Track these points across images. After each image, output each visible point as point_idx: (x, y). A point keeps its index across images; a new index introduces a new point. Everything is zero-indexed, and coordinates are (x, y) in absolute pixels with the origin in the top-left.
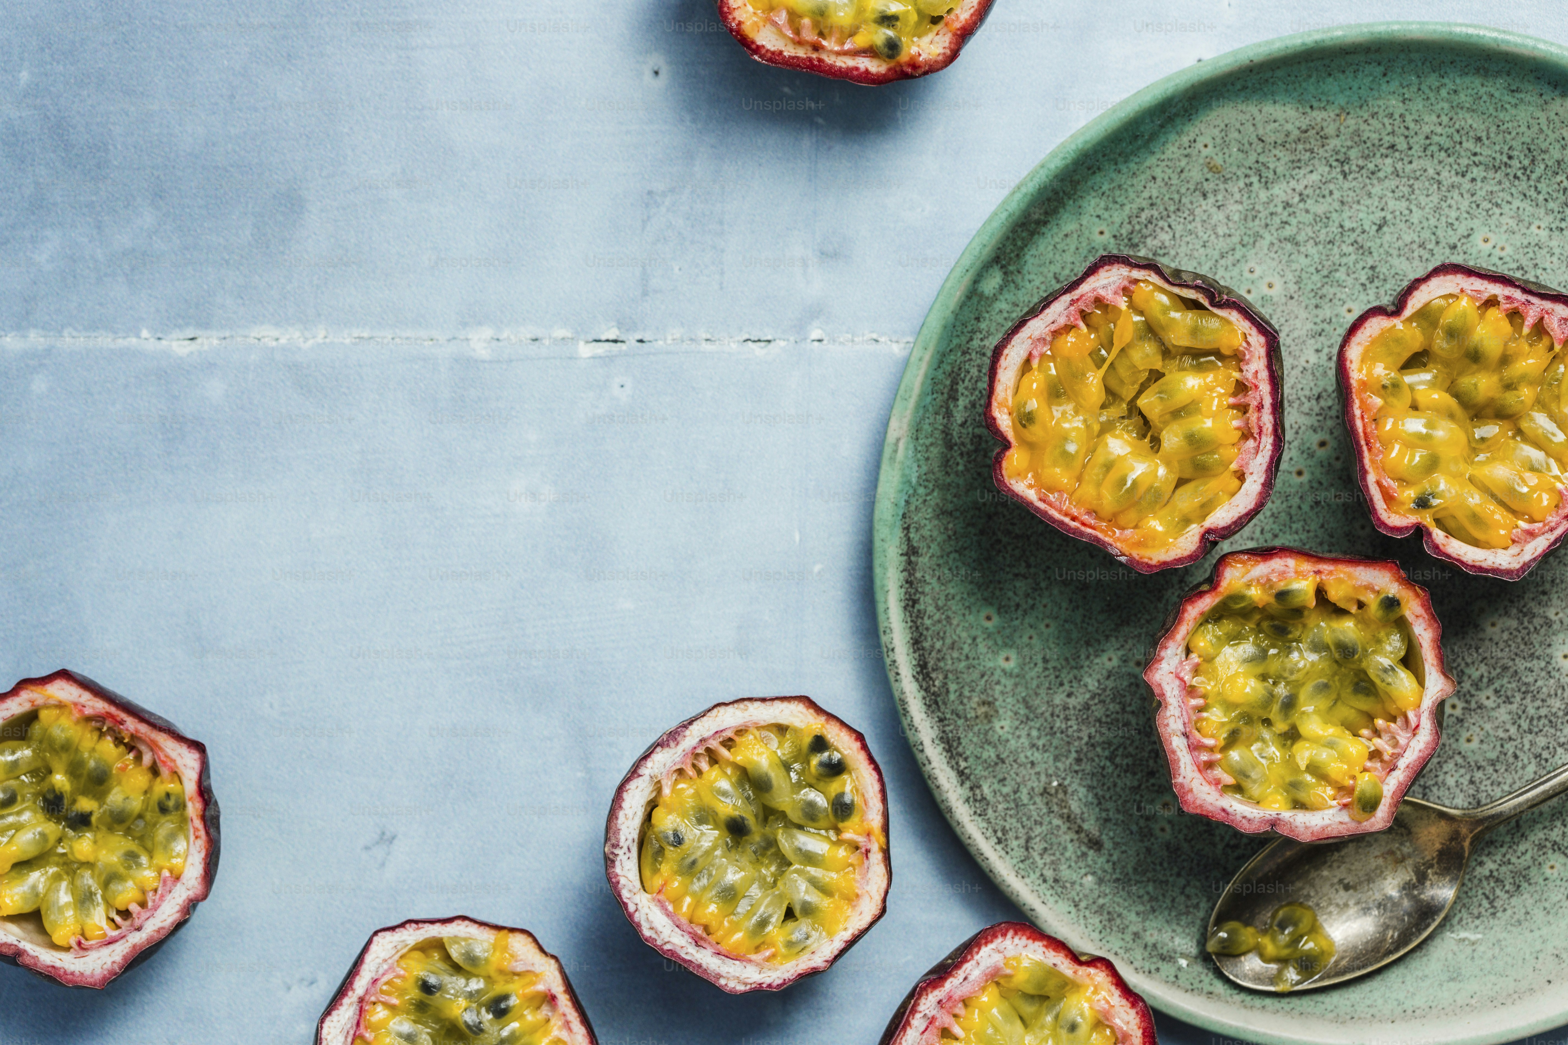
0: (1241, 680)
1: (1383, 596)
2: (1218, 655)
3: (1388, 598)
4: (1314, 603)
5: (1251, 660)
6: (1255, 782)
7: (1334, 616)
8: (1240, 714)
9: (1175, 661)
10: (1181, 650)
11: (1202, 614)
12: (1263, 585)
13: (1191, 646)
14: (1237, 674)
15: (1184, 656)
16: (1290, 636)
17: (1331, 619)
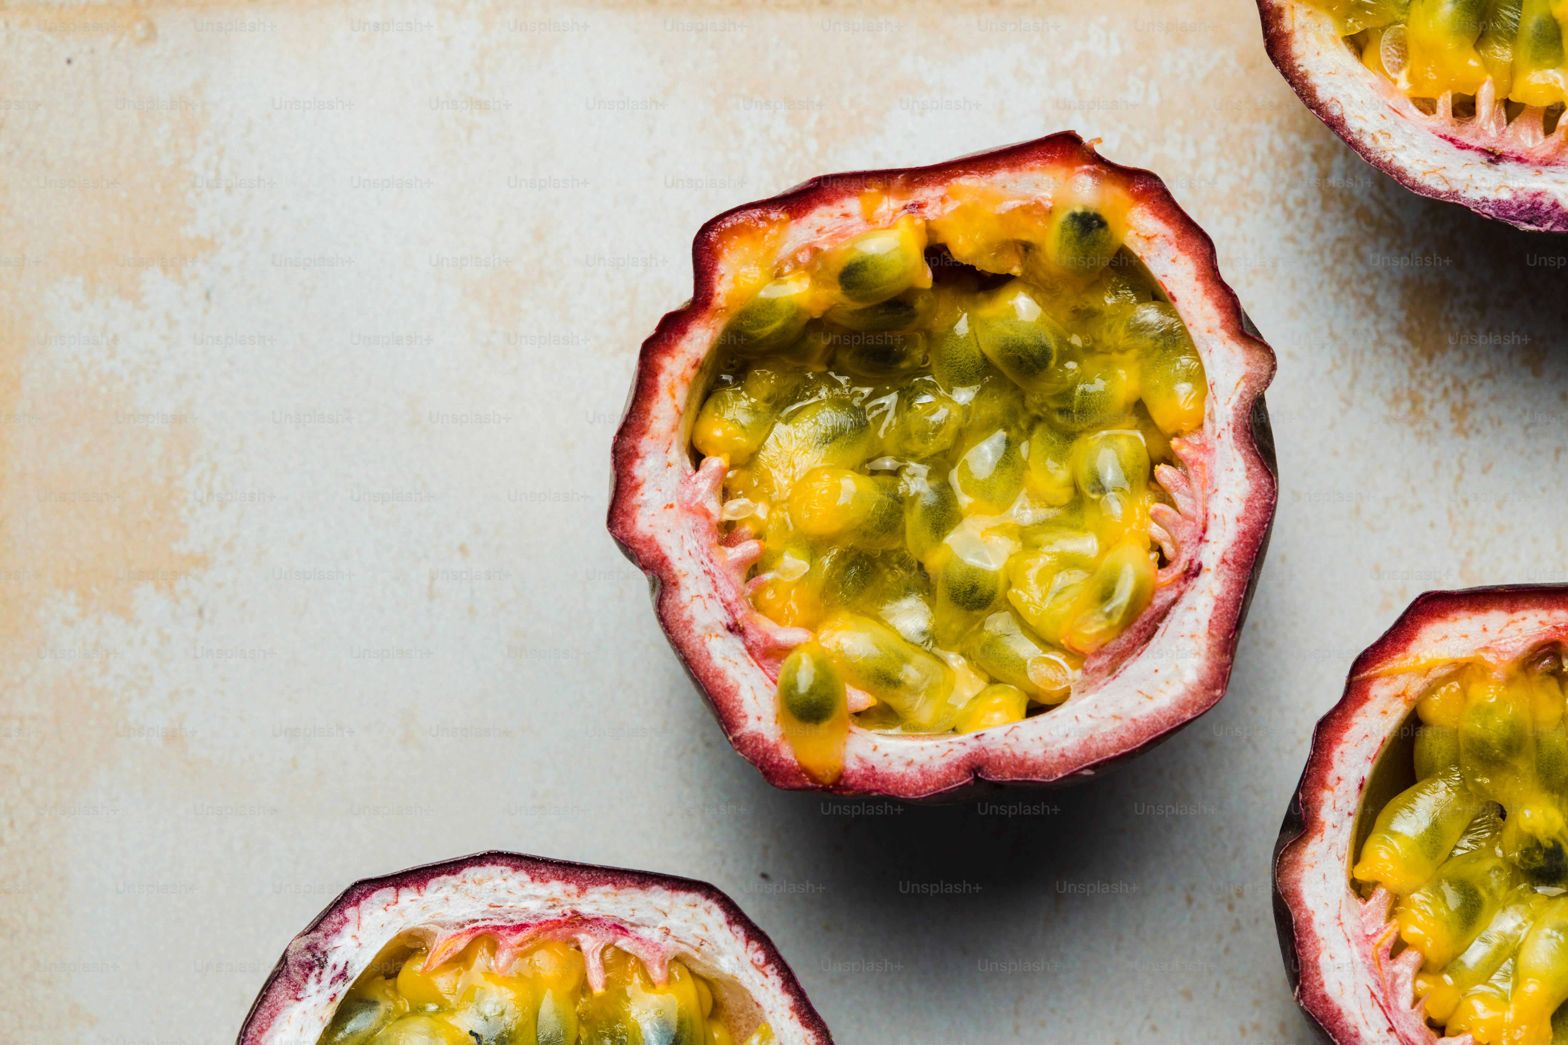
0: (822, 485)
1: (1062, 216)
2: (761, 446)
3: (1074, 216)
4: (929, 274)
5: (833, 437)
6: (914, 691)
7: (981, 295)
8: (843, 556)
9: (672, 479)
10: (679, 457)
11: (699, 366)
12: (809, 268)
13: (699, 442)
14: (811, 474)
15: (688, 464)
16: (905, 365)
17: (976, 304)
